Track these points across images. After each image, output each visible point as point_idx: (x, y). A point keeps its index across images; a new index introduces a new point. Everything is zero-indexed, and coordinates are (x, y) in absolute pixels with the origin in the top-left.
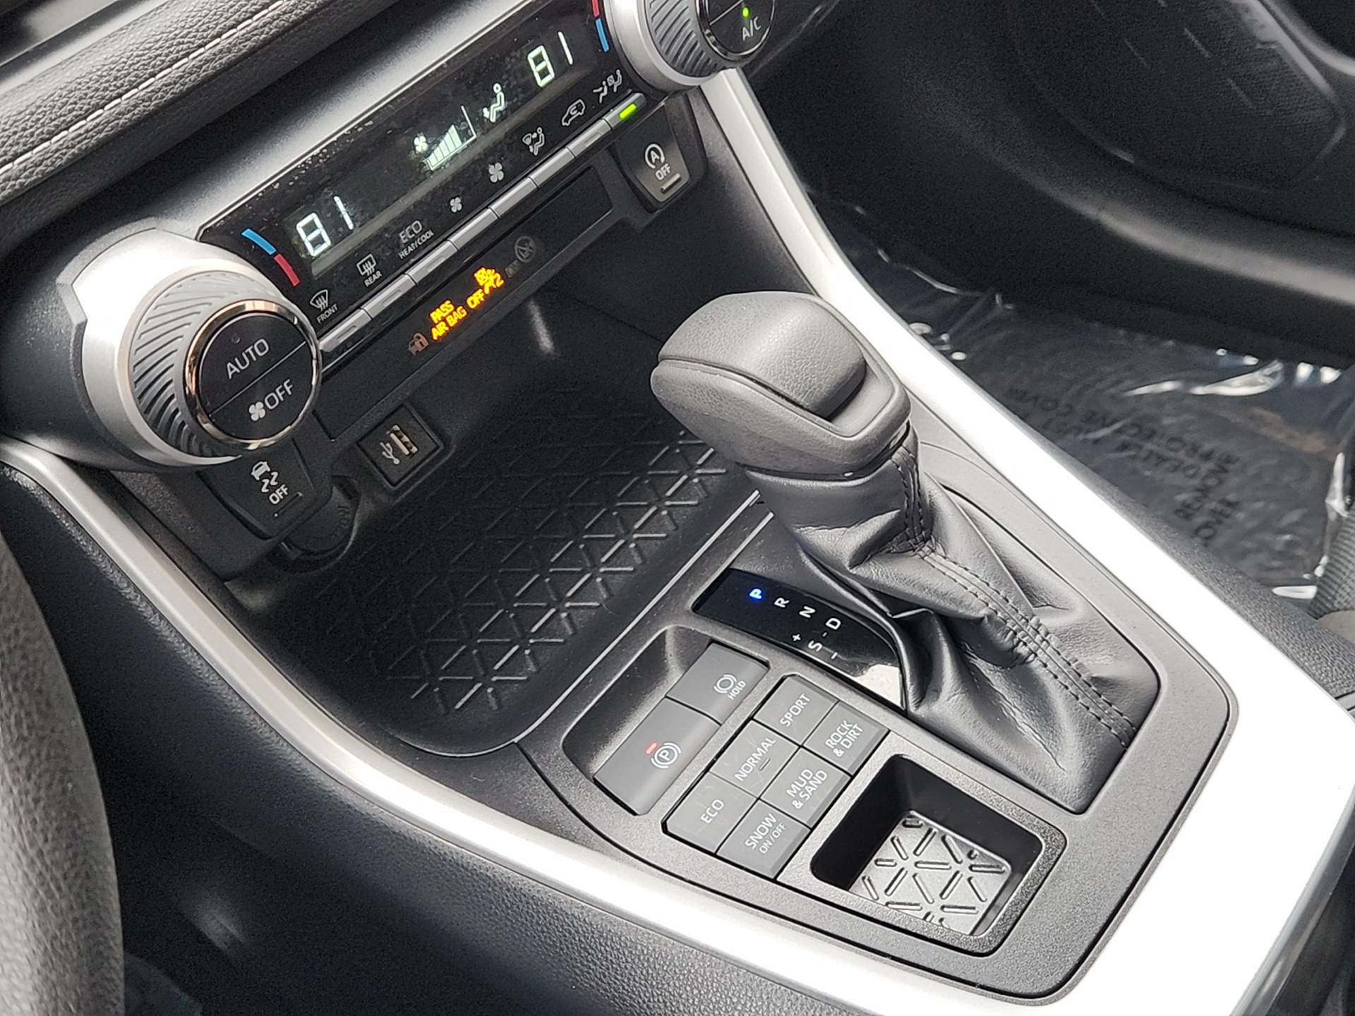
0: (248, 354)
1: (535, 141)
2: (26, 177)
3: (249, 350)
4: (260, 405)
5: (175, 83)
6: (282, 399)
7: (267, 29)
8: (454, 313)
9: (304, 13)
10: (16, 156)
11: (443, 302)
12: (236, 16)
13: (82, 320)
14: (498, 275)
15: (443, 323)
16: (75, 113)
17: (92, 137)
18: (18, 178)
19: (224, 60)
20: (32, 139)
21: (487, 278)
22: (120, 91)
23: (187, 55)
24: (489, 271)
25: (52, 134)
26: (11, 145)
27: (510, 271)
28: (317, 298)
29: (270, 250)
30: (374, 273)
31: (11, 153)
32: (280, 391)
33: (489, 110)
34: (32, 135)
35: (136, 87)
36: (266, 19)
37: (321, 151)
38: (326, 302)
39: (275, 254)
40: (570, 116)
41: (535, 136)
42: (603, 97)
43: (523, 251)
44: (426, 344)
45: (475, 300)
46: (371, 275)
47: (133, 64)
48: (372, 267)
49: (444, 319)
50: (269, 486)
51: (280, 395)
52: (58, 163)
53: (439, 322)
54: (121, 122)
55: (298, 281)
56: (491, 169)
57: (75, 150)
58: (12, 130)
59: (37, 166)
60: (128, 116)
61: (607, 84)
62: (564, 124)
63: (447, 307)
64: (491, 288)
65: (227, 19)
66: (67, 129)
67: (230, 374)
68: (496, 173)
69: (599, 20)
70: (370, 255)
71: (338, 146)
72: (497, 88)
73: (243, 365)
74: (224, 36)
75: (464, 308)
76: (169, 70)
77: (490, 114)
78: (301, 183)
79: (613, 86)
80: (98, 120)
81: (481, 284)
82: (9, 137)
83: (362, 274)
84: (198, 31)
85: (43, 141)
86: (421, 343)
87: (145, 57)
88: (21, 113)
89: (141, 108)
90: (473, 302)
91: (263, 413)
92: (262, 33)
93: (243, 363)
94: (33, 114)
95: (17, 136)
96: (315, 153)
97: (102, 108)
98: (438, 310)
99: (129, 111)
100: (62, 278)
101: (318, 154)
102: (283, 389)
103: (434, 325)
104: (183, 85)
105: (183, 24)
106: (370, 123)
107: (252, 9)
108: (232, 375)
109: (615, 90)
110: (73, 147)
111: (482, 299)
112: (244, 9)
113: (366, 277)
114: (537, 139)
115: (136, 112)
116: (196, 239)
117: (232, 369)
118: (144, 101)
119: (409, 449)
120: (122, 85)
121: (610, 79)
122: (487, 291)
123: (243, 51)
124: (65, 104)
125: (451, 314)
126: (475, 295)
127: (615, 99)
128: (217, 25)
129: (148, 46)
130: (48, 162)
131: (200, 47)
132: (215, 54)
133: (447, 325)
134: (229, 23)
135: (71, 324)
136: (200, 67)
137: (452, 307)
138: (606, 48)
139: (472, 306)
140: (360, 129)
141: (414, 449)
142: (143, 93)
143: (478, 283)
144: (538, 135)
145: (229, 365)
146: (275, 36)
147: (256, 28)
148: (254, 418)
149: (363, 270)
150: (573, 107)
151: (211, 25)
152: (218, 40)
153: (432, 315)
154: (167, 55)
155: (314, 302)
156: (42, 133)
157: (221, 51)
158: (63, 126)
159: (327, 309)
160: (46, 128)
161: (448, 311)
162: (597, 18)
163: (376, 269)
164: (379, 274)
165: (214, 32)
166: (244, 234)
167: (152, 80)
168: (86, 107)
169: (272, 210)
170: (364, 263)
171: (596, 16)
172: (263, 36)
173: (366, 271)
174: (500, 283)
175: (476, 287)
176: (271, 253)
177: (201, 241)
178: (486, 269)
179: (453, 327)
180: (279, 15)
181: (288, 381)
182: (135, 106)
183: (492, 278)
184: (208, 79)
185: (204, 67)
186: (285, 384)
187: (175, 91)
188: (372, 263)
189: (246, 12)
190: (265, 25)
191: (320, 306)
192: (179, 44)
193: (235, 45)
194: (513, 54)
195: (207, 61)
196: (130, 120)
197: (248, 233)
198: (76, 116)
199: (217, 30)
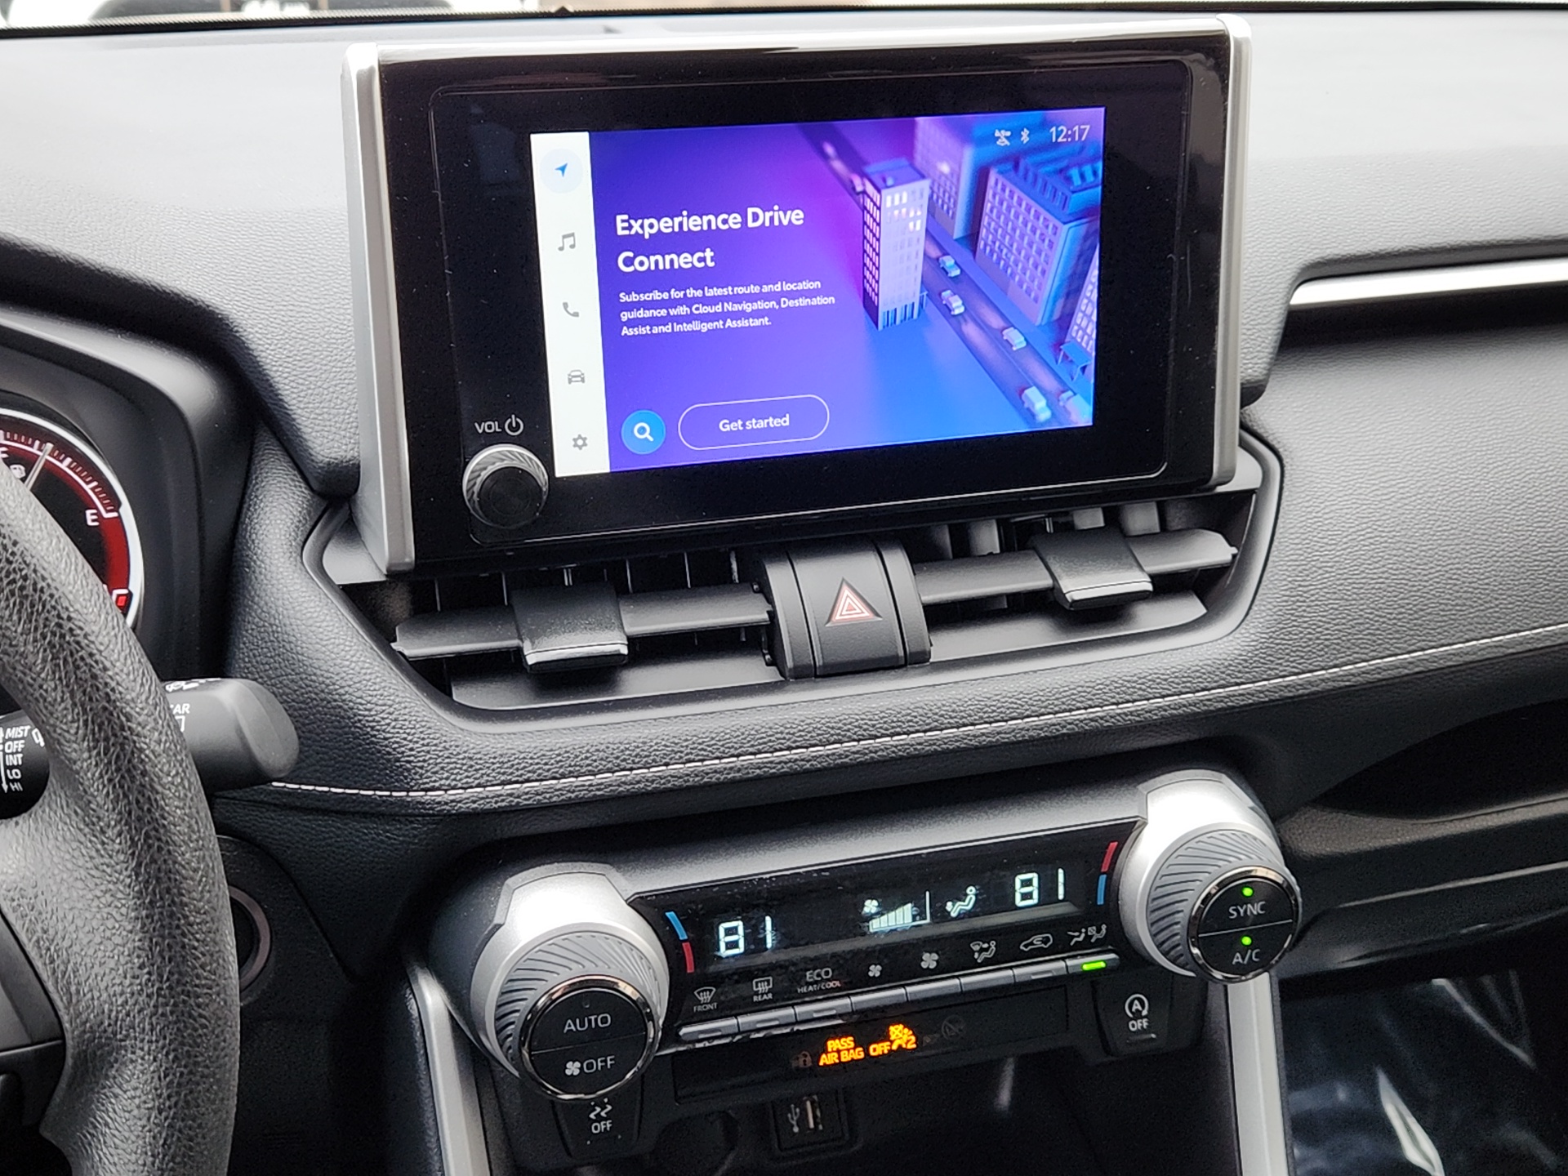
0: (590, 1021)
1: (982, 950)
2: (525, 800)
3: (593, 1018)
4: (578, 1064)
5: (680, 778)
6: (599, 1068)
7: (779, 766)
8: (852, 1051)
9: (819, 766)
10: (528, 781)
11: (846, 1037)
12: (760, 747)
13: (501, 922)
14: (913, 1038)
15: (836, 1055)
16: (590, 768)
17: (592, 791)
18: (519, 797)
19: (729, 777)
20: (546, 774)
21: (901, 1035)
22: (634, 766)
23: (702, 761)
24: (906, 1030)
25: (563, 776)
26: (529, 772)
27: (927, 1040)
28: (703, 991)
29: (683, 935)
30: (767, 994)
31: (525, 777)
32: (601, 1062)
33: (954, 905)
34: (549, 770)
35: (648, 768)
36: (783, 759)
37: (771, 878)
38: (709, 998)
39: (685, 941)
40: (1032, 943)
41: (986, 946)
42: (1077, 942)
43: (950, 1029)
44: (809, 1064)
45: (878, 1049)
46: (762, 994)
47: (657, 750)
48: (767, 988)
49: (838, 1051)
50: (598, 1115)
51: (600, 1064)
52: (554, 799)
53: (833, 1051)
54: (621, 789)
55: (693, 971)
56: (926, 956)
57: (573, 796)
58: (536, 761)
59: (538, 794)
60: (628, 787)
61: (1086, 933)
62: (1022, 947)
63: (848, 1042)
64: (900, 1046)
65: (753, 746)
66: (577, 777)
67: (567, 1028)
68: (929, 960)
69: (1105, 876)
70: (771, 978)
71: (788, 880)
72: (971, 891)
73: (581, 1027)
74: (742, 758)
75: (864, 1051)
76: (682, 766)
77: (954, 909)
78: (737, 896)
79: (1091, 937)
80: (604, 781)
81: (892, 1038)
82: (531, 764)
83: (755, 989)
84: (723, 746)
85: (554, 778)
86: (805, 1061)
87: (669, 749)
88: (551, 750)
89: (642, 785)
90: (875, 1050)
91: (577, 1072)
92: (774, 768)
93: (582, 1025)
94: (559, 755)
95: (536, 767)
96: (764, 876)
97: (613, 772)
98: (837, 1041)
99: (632, 784)
100: (510, 881)
101: (766, 879)
102: (605, 1061)
103: (826, 1051)
104: (685, 781)
105: (714, 735)
106: (827, 874)
107: (777, 747)
108: (568, 1031)
109: (1093, 940)
110: (573, 792)
111: (886, 1052)
112: (771, 744)
113: (757, 993)
114: (986, 950)
115: (636, 786)
116: (626, 901)
117: (570, 1026)
118: (647, 781)
119: (816, 1123)
120: (638, 762)
121: (1092, 930)
122: (895, 1047)
123: (750, 776)
124: (587, 758)
125: (848, 1050)
126: (881, 1045)
127: (1088, 947)
128: (741, 747)
129: (677, 741)
130: (548, 796)
131: (717, 758)
132: (725, 769)
133: (839, 1058)
134: (751, 750)
135: (491, 921)
136: (707, 774)
137: (852, 1045)
138: (1101, 902)
139: (872, 1053)
140: (815, 875)
141: (821, 1127)
142: (650, 775)
143: (889, 1036)
144: (990, 947)
145: (569, 1021)
146: (785, 774)
147: (771, 762)
148: (568, 1072)
149: (757, 987)
150: (1039, 937)
151: (736, 746)
152: (734, 759)
153: (829, 1043)
154: (687, 754)
155: (699, 993)
156: (557, 772)
157: (731, 768)
158: (576, 774)
159: (707, 1003)
160: (562, 770)
161: (846, 1047)
162: (1104, 873)
163: (770, 991)
164: (770, 996)
165: (736, 752)
166: (667, 914)
167: (664, 768)
168: (601, 767)
169: (700, 906)
170: (761, 982)
171: (1103, 870)
172: (774, 771)
173: (760, 989)
174: (912, 1046)
175: (885, 1037)
176: (681, 938)
177: (629, 904)
178: (905, 1027)
179: (844, 1063)
180: (796, 760)
181: (612, 1057)
182: (638, 782)
183: (905, 1038)
184: (709, 785)
185: (710, 775)
186: (609, 1058)
187: (676, 783)
188: (768, 985)
189: (771, 747)
190: (780, 763)
191: (702, 999)
192: (702, 749)
193: (746, 768)
194: (996, 871)
195: (715, 772)
196: (628, 790)
197: (671, 915)
198: (589, 771)
199: (739, 751)
